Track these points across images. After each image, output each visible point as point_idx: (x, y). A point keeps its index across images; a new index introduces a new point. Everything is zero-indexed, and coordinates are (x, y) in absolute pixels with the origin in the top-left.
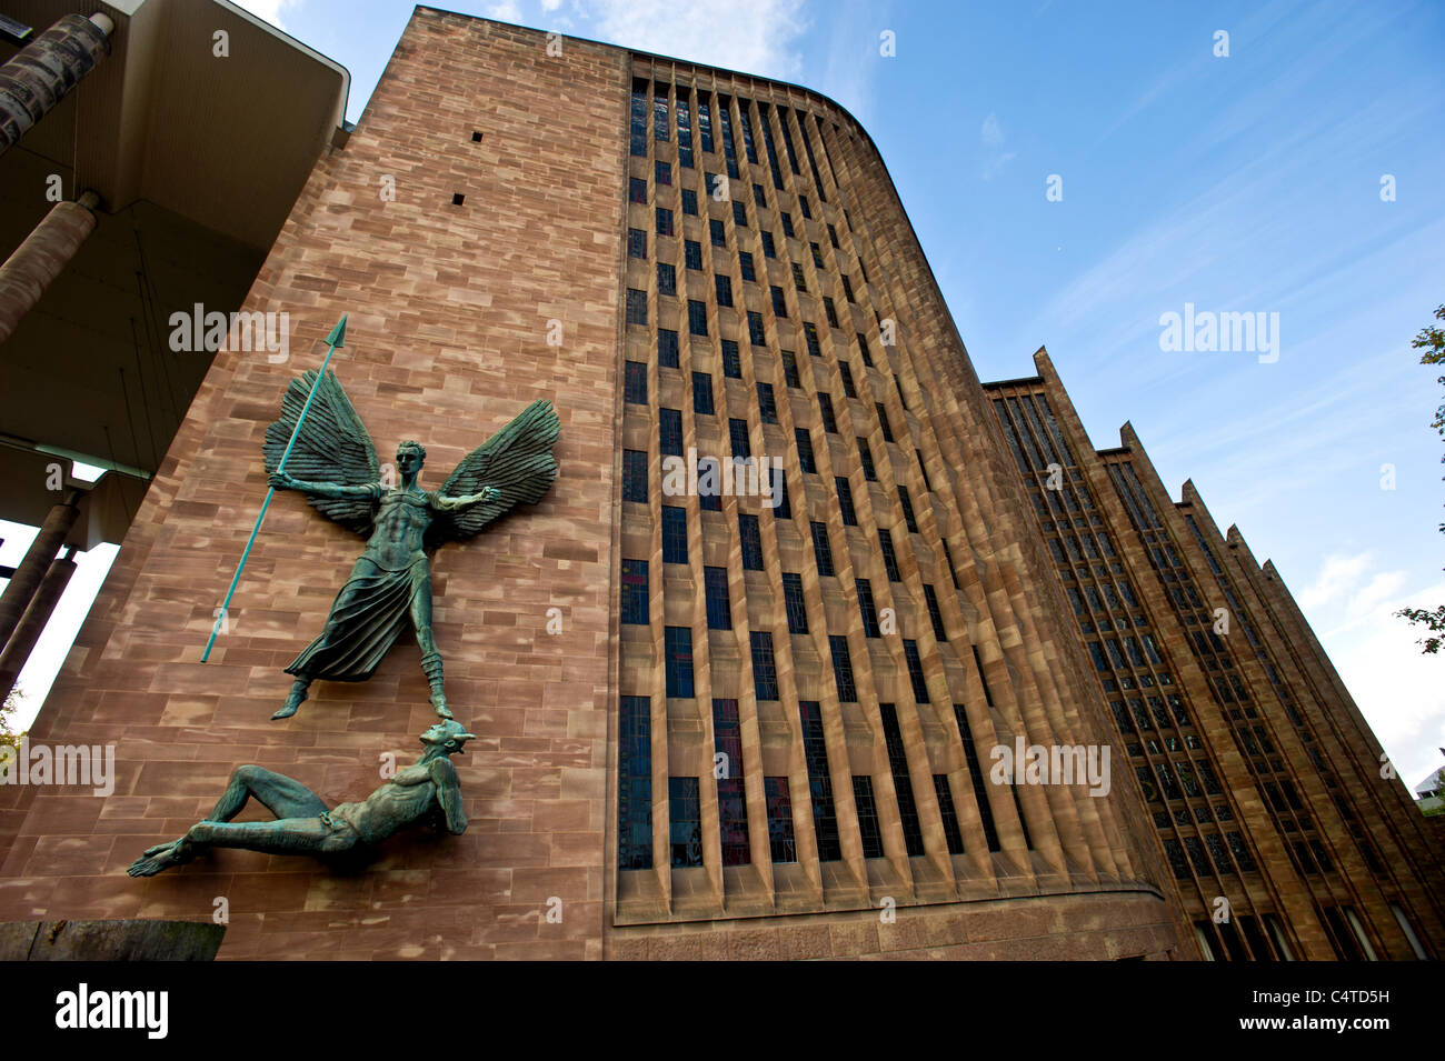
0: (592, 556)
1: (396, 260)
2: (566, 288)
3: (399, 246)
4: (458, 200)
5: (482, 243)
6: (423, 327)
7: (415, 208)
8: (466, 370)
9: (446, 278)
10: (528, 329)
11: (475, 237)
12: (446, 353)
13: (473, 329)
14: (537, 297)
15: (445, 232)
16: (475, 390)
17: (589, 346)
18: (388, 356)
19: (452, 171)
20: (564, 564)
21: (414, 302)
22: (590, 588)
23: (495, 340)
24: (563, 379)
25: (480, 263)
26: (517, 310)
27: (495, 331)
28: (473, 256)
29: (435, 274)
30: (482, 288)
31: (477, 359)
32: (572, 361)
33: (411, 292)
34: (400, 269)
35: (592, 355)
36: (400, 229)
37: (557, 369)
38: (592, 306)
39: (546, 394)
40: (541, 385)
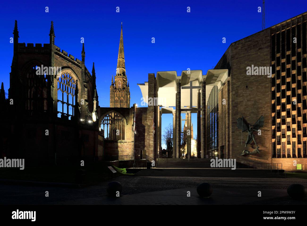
0: (269, 131)
1: (242, 100)
2: (263, 97)
3: (242, 98)
4: (247, 87)
5: (251, 93)
6: (247, 108)
7: (242, 91)
8: (253, 112)
9: (248, 100)
11: (250, 92)
12: (250, 111)
13: (252, 107)
14: (259, 99)
15: (246, 93)
16: (254, 115)
19: (245, 81)
20: (266, 132)
21: (245, 105)
22: (269, 134)
23: (255, 108)
24: (264, 111)
25: (251, 97)
27: (255, 106)
28: (250, 96)
29: (247, 100)
30: (252, 101)
31: (254, 111)
32: (265, 108)
33: (245, 104)
34: (243, 101)
35: (268, 106)
36: (241, 95)
37: (263, 109)
38: (267, 98)
39: (262, 113)
40: (262, 112)
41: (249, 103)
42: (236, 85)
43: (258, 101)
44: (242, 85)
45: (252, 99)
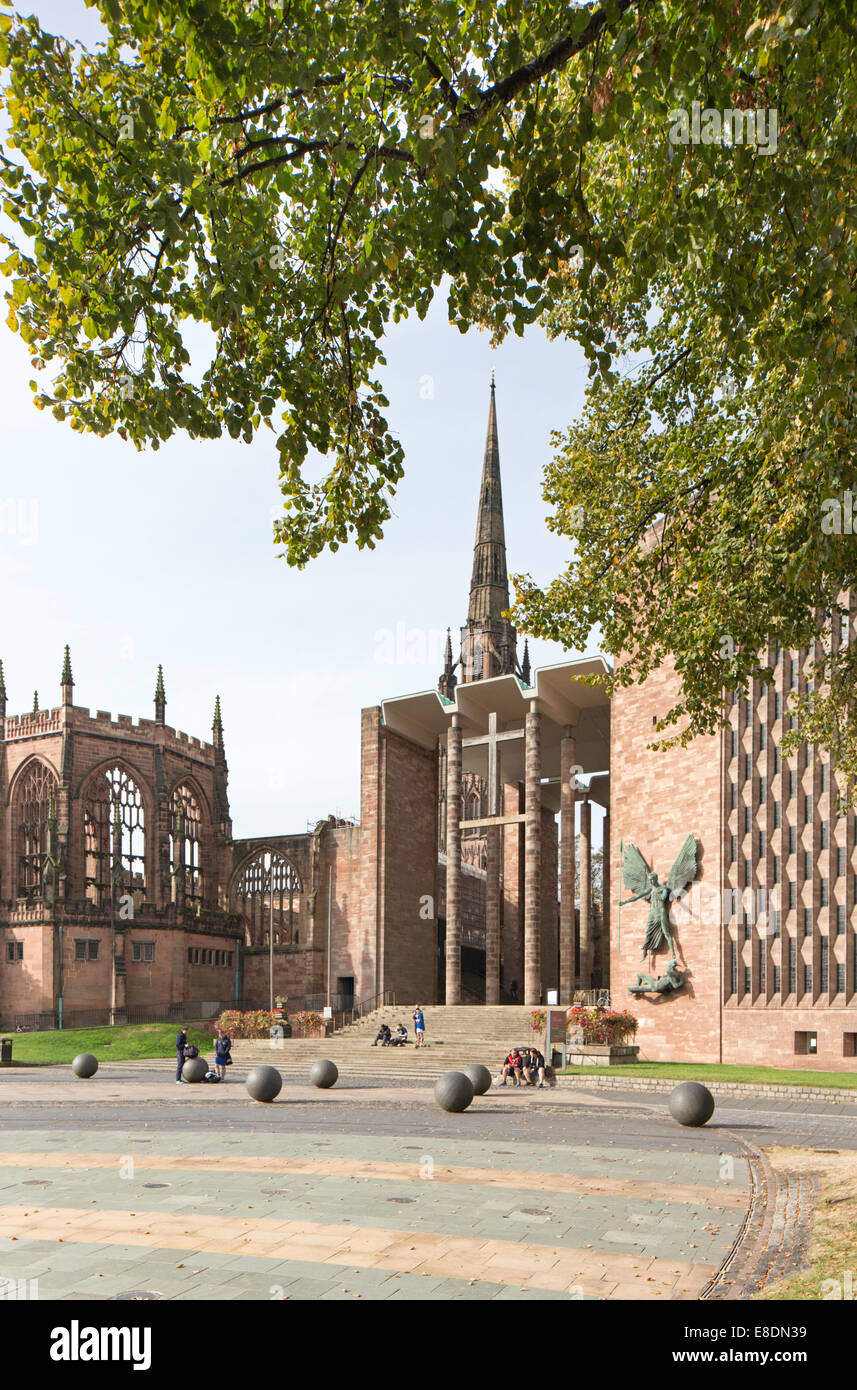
1: (640, 775)
2: (699, 758)
6: (655, 807)
8: (670, 823)
9: (658, 776)
10: (687, 792)
12: (663, 817)
13: (669, 801)
14: (689, 770)
16: (674, 832)
17: (709, 792)
18: (647, 826)
19: (651, 701)
21: (650, 794)
23: (678, 802)
24: (701, 815)
26: (682, 782)
27: (677, 798)
30: (668, 776)
31: (672, 816)
34: (641, 779)
35: (711, 796)
36: (639, 755)
37: (699, 810)
38: (710, 765)
39: (696, 825)
40: (694, 821)
41: (662, 785)
42: (626, 715)
43: (686, 778)
44: (643, 714)
45: (667, 772)
